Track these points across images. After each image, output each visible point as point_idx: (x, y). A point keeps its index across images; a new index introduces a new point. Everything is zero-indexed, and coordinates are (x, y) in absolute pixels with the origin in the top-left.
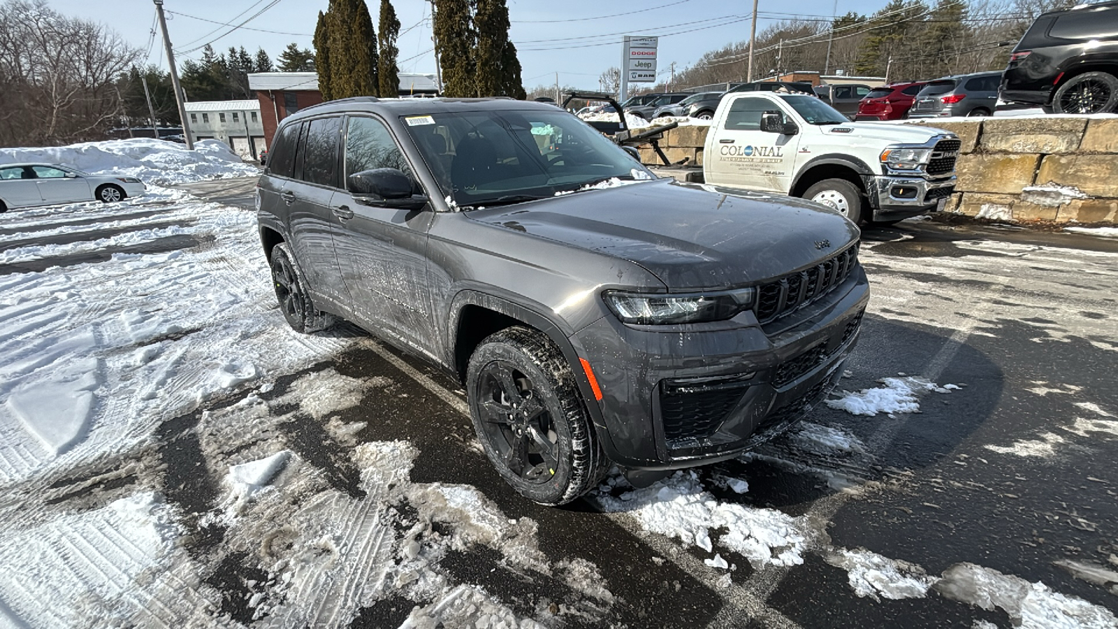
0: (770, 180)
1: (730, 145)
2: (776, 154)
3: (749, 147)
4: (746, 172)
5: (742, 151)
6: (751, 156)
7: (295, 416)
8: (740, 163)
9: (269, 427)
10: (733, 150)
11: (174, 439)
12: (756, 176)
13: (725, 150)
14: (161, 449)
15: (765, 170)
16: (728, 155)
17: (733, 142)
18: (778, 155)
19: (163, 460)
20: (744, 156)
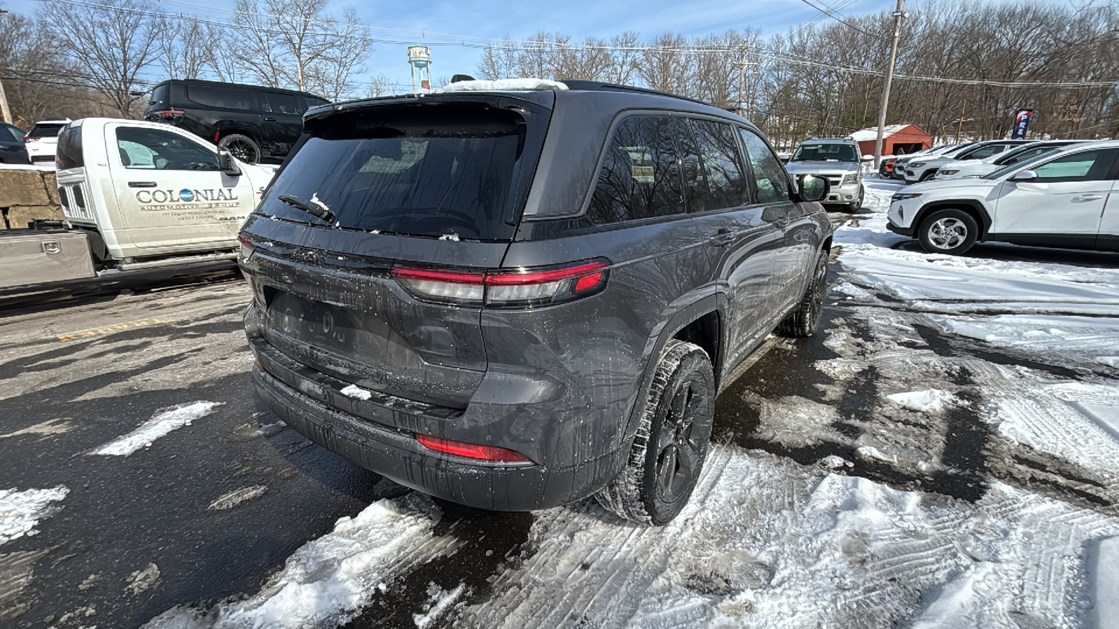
0: (228, 227)
1: (152, 190)
2: (228, 197)
3: (185, 191)
4: (192, 221)
5: (176, 195)
6: (193, 202)
7: (849, 417)
8: (178, 211)
9: (876, 423)
10: (160, 196)
11: (968, 472)
12: (207, 225)
13: (144, 196)
14: (984, 470)
15: (219, 216)
16: (154, 203)
17: (155, 185)
18: (231, 199)
19: (984, 458)
20: (182, 202)
